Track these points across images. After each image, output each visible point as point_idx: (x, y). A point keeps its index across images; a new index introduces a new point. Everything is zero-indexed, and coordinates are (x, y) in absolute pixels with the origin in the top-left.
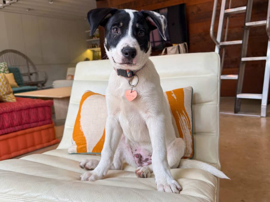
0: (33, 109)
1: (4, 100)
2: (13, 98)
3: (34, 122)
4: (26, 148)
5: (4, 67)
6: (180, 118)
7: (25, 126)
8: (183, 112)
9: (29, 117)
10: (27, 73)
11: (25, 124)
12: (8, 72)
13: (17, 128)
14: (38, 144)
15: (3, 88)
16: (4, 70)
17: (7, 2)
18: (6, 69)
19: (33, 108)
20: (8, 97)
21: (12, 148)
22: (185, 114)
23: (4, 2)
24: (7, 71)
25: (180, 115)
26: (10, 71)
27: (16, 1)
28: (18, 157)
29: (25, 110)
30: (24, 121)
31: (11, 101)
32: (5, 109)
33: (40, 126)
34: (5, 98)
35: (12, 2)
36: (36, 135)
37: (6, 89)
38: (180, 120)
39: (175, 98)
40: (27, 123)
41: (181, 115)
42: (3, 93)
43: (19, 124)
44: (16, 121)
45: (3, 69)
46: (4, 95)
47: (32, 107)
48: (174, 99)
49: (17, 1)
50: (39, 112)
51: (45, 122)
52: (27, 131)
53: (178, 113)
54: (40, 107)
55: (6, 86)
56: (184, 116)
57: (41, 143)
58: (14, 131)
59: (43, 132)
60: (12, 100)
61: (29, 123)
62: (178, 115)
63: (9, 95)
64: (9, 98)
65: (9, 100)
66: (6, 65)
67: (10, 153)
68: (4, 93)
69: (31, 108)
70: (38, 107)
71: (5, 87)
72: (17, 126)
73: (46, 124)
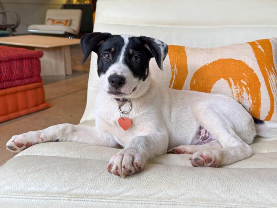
3: (17, 79)
7: (5, 84)
8: (273, 68)
11: (4, 81)
14: (23, 109)
19: (17, 60)
22: (274, 72)
25: (269, 73)
29: (5, 61)
30: (3, 78)
33: (25, 84)
36: (20, 96)
38: (270, 79)
39: (263, 50)
41: (271, 72)
47: (14, 58)
48: (262, 52)
50: (24, 66)
51: (32, 79)
52: (8, 90)
53: (267, 70)
54: (25, 59)
56: (273, 74)
57: (27, 108)
59: (29, 93)
61: (11, 80)
70: (23, 59)
73: (34, 82)
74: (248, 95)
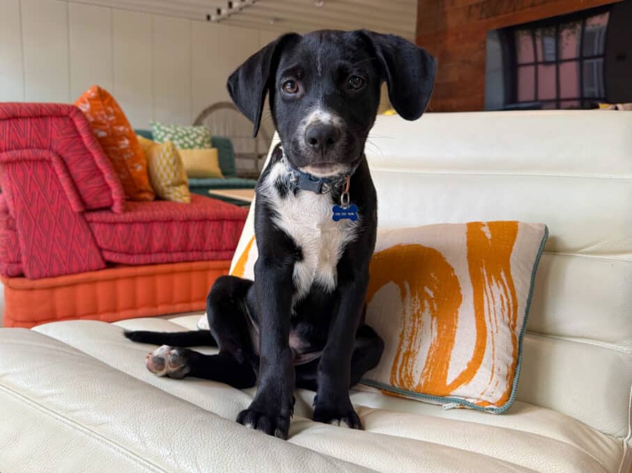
0: (212, 223)
1: (167, 196)
2: (185, 196)
3: (212, 250)
4: (188, 301)
5: (204, 134)
6: (487, 287)
7: (191, 256)
8: (502, 274)
9: (204, 239)
10: (253, 154)
11: (192, 251)
12: (209, 145)
13: (175, 256)
15: (168, 170)
16: (203, 142)
17: (236, 5)
18: (206, 140)
19: (214, 220)
20: (175, 191)
21: (160, 297)
22: (506, 283)
23: (230, 5)
24: (208, 142)
25: (490, 280)
26: (215, 143)
27: (250, 3)
28: (167, 317)
29: (196, 221)
30: (191, 246)
31: (179, 200)
32: (157, 213)
34: (169, 193)
35: (244, 4)
37: (172, 175)
38: (487, 294)
39: (489, 236)
40: (197, 250)
41: (494, 281)
42: (166, 181)
43: (180, 249)
44: (176, 242)
45: (201, 138)
46: (168, 186)
47: (211, 218)
48: (486, 238)
49: (254, 2)
50: (225, 230)
52: (195, 265)
53: (485, 273)
54: (228, 220)
55: (174, 167)
56: (500, 285)
58: (170, 260)
60: (181, 198)
61: (201, 251)
62: (486, 279)
63: (177, 188)
64: (177, 194)
65: (176, 197)
66: (208, 132)
67: (156, 306)
68: (169, 182)
69: (210, 221)
70: (224, 220)
71: (171, 170)
72: (176, 252)
74: (432, 320)
